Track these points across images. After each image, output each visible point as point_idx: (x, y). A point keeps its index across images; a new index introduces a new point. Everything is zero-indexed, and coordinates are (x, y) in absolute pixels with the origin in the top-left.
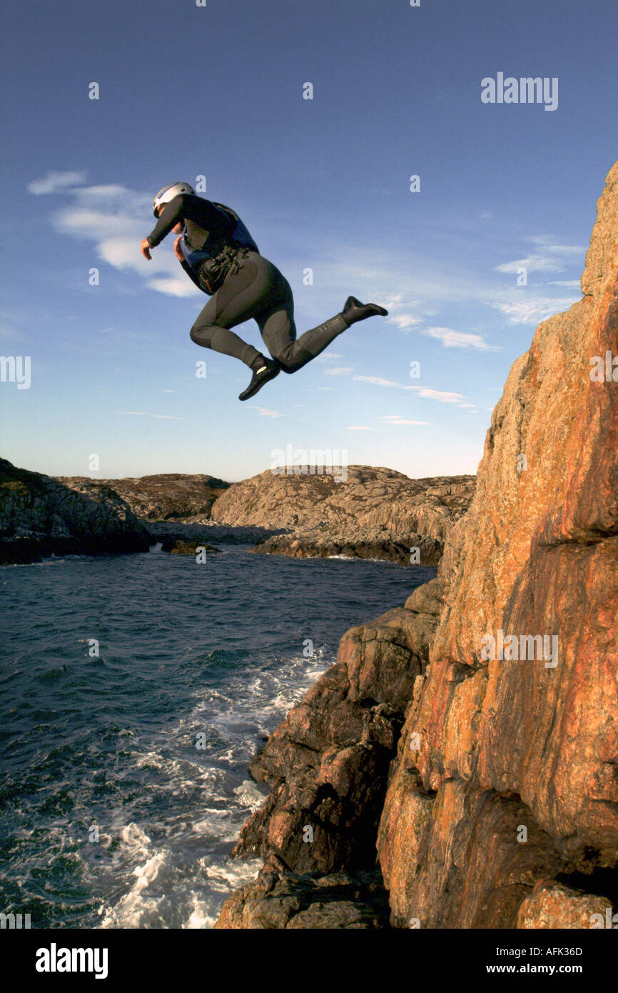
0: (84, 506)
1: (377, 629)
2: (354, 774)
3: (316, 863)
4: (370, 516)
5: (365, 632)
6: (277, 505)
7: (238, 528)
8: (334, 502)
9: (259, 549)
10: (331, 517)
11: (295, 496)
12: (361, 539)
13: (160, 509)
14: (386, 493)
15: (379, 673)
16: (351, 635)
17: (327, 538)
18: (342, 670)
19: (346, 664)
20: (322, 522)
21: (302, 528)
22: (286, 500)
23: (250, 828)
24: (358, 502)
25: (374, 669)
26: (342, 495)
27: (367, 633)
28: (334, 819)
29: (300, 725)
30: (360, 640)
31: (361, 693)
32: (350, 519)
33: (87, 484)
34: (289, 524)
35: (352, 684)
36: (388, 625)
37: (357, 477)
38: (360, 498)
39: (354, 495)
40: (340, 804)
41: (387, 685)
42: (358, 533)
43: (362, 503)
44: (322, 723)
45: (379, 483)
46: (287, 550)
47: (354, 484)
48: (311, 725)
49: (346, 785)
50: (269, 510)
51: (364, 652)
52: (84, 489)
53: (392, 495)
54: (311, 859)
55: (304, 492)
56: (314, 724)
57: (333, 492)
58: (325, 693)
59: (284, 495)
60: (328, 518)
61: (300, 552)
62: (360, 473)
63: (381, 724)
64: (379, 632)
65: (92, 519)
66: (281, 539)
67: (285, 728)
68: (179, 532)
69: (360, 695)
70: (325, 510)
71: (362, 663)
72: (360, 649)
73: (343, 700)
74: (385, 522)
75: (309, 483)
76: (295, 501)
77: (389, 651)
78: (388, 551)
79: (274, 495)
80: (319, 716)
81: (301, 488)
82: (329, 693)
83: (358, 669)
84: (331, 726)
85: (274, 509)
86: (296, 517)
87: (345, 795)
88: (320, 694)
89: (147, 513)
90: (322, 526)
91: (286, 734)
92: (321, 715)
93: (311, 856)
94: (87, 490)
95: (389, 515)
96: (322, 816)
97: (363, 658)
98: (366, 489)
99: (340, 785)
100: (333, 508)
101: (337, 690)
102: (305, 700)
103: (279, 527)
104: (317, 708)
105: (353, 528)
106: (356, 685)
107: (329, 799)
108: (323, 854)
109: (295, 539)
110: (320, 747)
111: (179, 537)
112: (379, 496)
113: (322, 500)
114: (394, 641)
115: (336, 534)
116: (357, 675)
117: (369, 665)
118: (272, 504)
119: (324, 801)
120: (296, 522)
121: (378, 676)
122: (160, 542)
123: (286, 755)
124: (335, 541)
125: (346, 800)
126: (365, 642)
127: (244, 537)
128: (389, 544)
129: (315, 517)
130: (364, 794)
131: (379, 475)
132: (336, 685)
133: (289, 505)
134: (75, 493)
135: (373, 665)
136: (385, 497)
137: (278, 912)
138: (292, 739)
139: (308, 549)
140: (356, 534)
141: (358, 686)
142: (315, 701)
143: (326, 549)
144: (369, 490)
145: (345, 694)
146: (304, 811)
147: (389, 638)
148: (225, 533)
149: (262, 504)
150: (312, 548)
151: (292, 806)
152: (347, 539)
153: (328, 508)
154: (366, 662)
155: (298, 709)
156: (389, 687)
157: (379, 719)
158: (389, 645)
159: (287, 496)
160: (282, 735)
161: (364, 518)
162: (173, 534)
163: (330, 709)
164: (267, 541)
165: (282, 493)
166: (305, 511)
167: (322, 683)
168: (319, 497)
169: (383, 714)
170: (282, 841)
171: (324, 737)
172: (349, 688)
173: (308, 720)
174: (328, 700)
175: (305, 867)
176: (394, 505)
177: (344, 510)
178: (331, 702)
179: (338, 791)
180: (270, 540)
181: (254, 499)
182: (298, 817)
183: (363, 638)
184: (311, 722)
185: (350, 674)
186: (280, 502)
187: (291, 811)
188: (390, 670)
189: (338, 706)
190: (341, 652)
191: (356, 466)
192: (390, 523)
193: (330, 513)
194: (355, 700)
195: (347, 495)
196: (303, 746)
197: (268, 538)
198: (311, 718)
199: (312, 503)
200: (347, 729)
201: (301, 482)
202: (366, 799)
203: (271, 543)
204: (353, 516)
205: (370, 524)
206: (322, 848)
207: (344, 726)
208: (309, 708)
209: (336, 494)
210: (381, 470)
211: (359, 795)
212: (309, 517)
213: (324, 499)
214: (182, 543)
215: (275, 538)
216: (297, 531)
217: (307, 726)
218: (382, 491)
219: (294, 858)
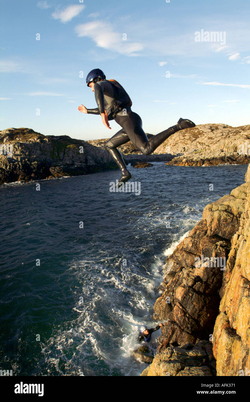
0: (99, 152)
1: (219, 205)
2: (209, 273)
3: (194, 306)
4: (216, 146)
5: (214, 207)
6: (176, 144)
7: (160, 155)
8: (200, 141)
9: (170, 163)
10: (199, 147)
11: (183, 139)
12: (212, 156)
13: (129, 149)
14: (223, 135)
15: (220, 224)
16: (208, 208)
17: (198, 157)
18: (205, 223)
19: (206, 220)
20: (195, 150)
21: (187, 153)
22: (180, 141)
23: (169, 286)
24: (210, 140)
25: (218, 222)
26: (203, 137)
27: (215, 208)
28: (201, 290)
29: (188, 245)
30: (212, 210)
31: (212, 232)
32: (207, 147)
33: (99, 143)
34: (181, 151)
35: (209, 228)
36: (223, 204)
37: (210, 129)
38: (211, 138)
39: (208, 137)
40: (203, 284)
41: (223, 229)
42: (211, 154)
43: (212, 140)
44: (197, 244)
45: (219, 131)
46: (181, 163)
47: (209, 132)
48: (193, 245)
49: (206, 277)
50: (173, 146)
51: (213, 215)
52: (98, 144)
53: (225, 136)
54: (192, 305)
55: (187, 137)
56: (194, 245)
57: (200, 136)
58: (198, 232)
59: (179, 139)
60: (198, 148)
61: (187, 163)
62: (211, 127)
63: (220, 250)
64: (220, 207)
65: (103, 157)
66: (178, 158)
67: (182, 245)
68: (137, 158)
69: (212, 233)
70: (196, 145)
71: (213, 220)
72: (211, 214)
73: (205, 235)
74: (222, 148)
75: (189, 133)
76: (183, 141)
77: (224, 215)
78: (224, 161)
79: (175, 140)
80: (195, 241)
81: (186, 136)
82: (199, 232)
83: (211, 222)
84: (200, 246)
85: (175, 145)
86: (184, 148)
87: (205, 281)
88: (195, 233)
89: (124, 151)
90: (195, 151)
91: (183, 247)
92: (196, 241)
93: (192, 304)
94: (99, 145)
95: (224, 145)
96: (196, 289)
97: (213, 218)
98: (214, 134)
99: (203, 277)
100: (199, 143)
101: (203, 231)
102: (190, 235)
103: (178, 153)
104: (195, 238)
105: (209, 151)
106: (210, 228)
107: (199, 282)
108: (197, 303)
109: (184, 158)
110: (196, 253)
111: (137, 160)
112: (220, 136)
113: (195, 140)
114: (226, 211)
115: (201, 155)
116: (211, 225)
117: (216, 221)
118: (174, 143)
119: (197, 283)
120: (184, 150)
121: (219, 225)
122: (130, 163)
123: (183, 256)
124: (201, 158)
125: (206, 283)
126: (214, 211)
127: (163, 158)
128: (225, 158)
129: (192, 147)
130: (213, 280)
131: (219, 127)
132: (202, 229)
133: (181, 143)
134: (95, 147)
135: (217, 221)
136: (222, 137)
137: (173, 370)
138: (185, 250)
139: (190, 162)
140: (210, 154)
141: (211, 229)
142: (194, 235)
143: (198, 162)
144: (215, 135)
145: (206, 232)
146: (190, 287)
147: (224, 209)
148: (155, 157)
149: (170, 144)
150: (191, 161)
151: (184, 285)
152: (206, 157)
153: (198, 143)
154: (214, 219)
155: (187, 238)
156: (224, 230)
157: (220, 248)
158: (224, 212)
159: (180, 139)
160: (181, 248)
161: (213, 147)
162: (135, 160)
163: (200, 238)
164: (173, 160)
165: (178, 138)
166: (188, 145)
167: (196, 228)
168: (194, 139)
169: (221, 246)
170: (181, 298)
171: (198, 250)
172: (207, 230)
173: (191, 243)
174: (199, 235)
175: (190, 308)
176: (226, 141)
177: (205, 144)
178: (200, 236)
179: (203, 279)
180: (174, 159)
181: (166, 142)
182: (187, 289)
183: (213, 209)
184: (192, 244)
185: (208, 224)
186: (177, 142)
187: (184, 287)
188: (224, 223)
189: (203, 238)
190: (204, 215)
191: (209, 124)
192: (225, 149)
193: (199, 145)
194: (210, 235)
195: (206, 137)
196: (190, 253)
197: (173, 158)
198: (192, 242)
199: (191, 142)
200: (207, 247)
201: (185, 133)
202: (214, 282)
203: (174, 160)
204: (208, 146)
205: (216, 149)
206: (197, 301)
207: (206, 246)
208: (191, 238)
209: (201, 137)
210: (220, 125)
211: (211, 281)
212: (189, 148)
213: (196, 140)
214: (138, 163)
215: (176, 158)
216: (185, 154)
217: (191, 245)
218: (221, 134)
219: (186, 304)
